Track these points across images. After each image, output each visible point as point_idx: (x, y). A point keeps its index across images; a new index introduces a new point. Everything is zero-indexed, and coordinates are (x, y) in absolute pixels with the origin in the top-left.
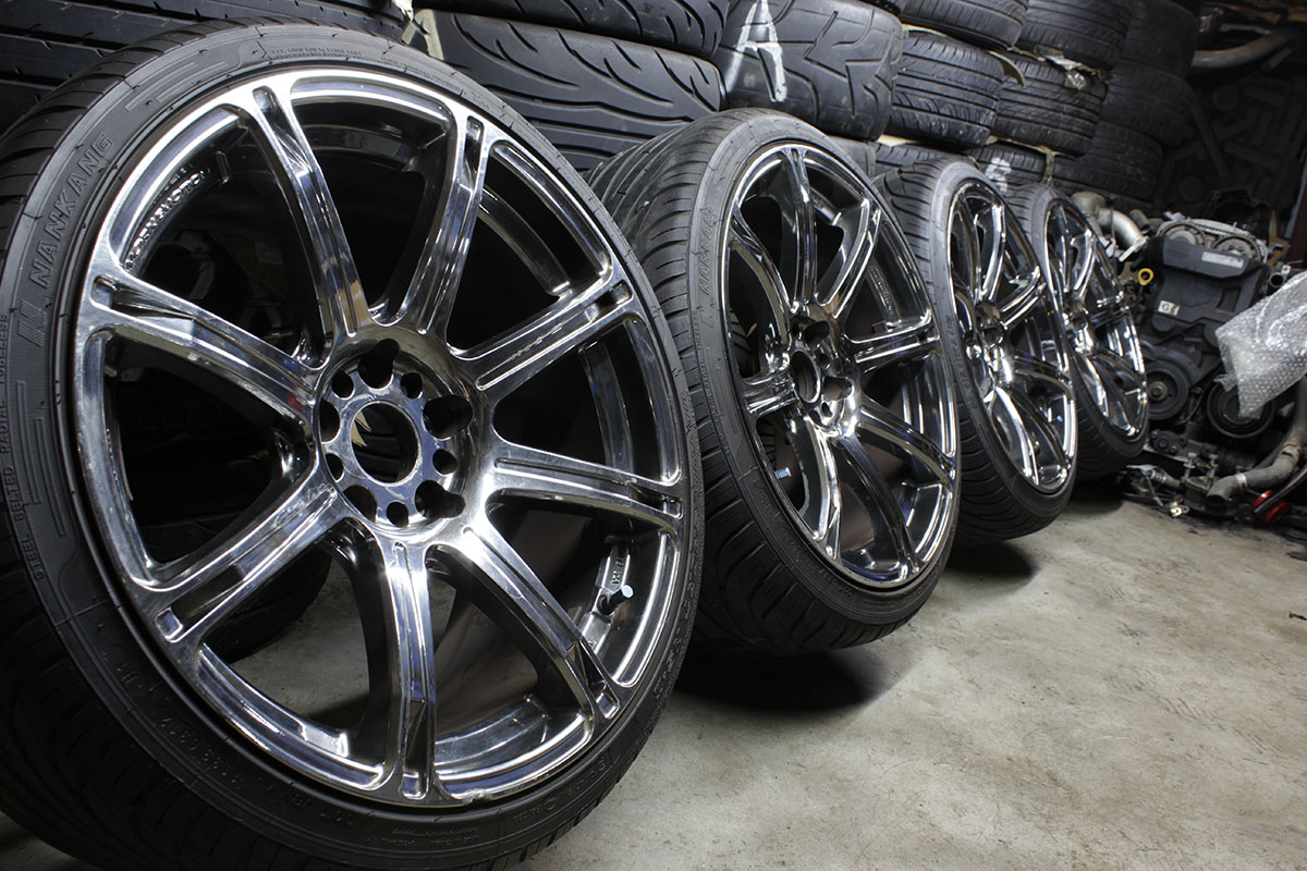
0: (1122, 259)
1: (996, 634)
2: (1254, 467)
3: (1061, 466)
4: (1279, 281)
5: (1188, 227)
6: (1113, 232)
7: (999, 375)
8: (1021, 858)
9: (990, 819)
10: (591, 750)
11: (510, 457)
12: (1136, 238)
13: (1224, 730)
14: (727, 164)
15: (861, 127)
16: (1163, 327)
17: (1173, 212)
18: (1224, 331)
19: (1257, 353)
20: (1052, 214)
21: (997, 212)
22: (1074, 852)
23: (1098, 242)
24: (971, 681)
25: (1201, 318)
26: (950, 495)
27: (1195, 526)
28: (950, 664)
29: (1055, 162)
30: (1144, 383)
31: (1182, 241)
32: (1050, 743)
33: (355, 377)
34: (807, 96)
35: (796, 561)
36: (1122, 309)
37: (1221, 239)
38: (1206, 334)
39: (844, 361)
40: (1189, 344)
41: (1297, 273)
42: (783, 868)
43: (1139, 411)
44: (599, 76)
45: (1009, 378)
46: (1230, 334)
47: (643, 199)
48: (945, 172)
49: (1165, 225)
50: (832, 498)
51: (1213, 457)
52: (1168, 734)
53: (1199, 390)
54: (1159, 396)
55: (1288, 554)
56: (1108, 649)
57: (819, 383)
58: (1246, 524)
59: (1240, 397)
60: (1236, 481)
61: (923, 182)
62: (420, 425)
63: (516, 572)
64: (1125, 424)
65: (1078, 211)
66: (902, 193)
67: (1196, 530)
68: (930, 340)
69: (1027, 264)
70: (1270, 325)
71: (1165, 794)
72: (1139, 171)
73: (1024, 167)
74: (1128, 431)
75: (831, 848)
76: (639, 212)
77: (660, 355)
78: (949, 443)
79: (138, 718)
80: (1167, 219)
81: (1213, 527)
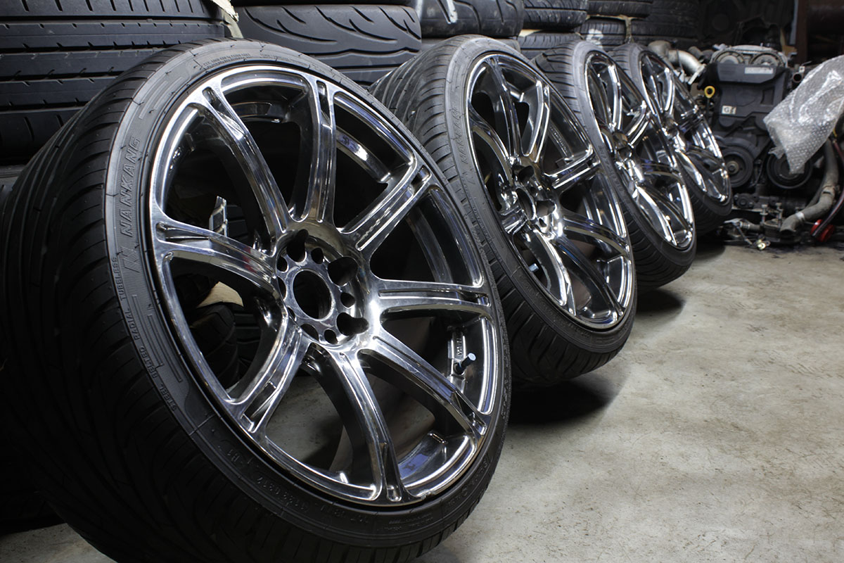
0: (690, 83)
1: (672, 347)
2: (806, 206)
3: (687, 230)
4: (799, 78)
5: (731, 53)
6: (681, 65)
7: (635, 177)
8: (732, 476)
9: (706, 458)
10: (477, 456)
11: (386, 288)
12: (697, 67)
13: (831, 377)
14: (457, 77)
15: (509, 29)
16: (727, 124)
17: (719, 44)
18: (769, 119)
19: (794, 129)
20: (642, 63)
21: (612, 69)
22: (763, 466)
23: (675, 75)
24: (666, 380)
25: (751, 114)
26: (629, 262)
27: (776, 253)
28: (650, 372)
29: (632, 24)
30: (723, 164)
31: (729, 63)
32: (728, 407)
33: (287, 257)
34: (471, 15)
35: (554, 321)
36: (699, 117)
37: (754, 56)
38: (757, 122)
39: (546, 190)
40: (747, 132)
41: (810, 70)
42: (592, 512)
43: (724, 184)
44: (348, 32)
45: (641, 178)
46: (774, 120)
47: (410, 110)
48: (575, 50)
49: (715, 54)
50: (564, 278)
51: (778, 204)
52: (797, 386)
53: (759, 162)
54: (733, 171)
55: (841, 259)
56: (745, 342)
57: (534, 206)
58: (809, 245)
59: (789, 161)
60: (797, 218)
61: (563, 60)
62: (329, 281)
63: (409, 357)
64: (717, 194)
65: (656, 55)
66: (551, 70)
67: (777, 255)
68: (595, 164)
69: (636, 101)
70: (799, 109)
71: (807, 422)
72: (687, 18)
73: (612, 32)
74: (720, 199)
75: (617, 494)
76: (410, 119)
77: (454, 207)
78: (621, 229)
79: (245, 480)
80: (715, 50)
81: (788, 251)
